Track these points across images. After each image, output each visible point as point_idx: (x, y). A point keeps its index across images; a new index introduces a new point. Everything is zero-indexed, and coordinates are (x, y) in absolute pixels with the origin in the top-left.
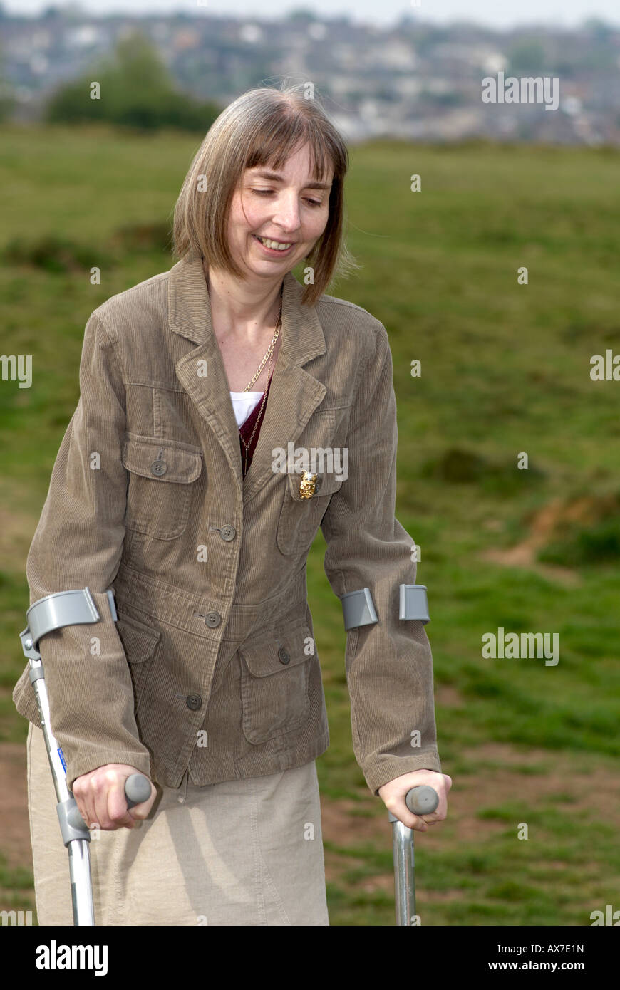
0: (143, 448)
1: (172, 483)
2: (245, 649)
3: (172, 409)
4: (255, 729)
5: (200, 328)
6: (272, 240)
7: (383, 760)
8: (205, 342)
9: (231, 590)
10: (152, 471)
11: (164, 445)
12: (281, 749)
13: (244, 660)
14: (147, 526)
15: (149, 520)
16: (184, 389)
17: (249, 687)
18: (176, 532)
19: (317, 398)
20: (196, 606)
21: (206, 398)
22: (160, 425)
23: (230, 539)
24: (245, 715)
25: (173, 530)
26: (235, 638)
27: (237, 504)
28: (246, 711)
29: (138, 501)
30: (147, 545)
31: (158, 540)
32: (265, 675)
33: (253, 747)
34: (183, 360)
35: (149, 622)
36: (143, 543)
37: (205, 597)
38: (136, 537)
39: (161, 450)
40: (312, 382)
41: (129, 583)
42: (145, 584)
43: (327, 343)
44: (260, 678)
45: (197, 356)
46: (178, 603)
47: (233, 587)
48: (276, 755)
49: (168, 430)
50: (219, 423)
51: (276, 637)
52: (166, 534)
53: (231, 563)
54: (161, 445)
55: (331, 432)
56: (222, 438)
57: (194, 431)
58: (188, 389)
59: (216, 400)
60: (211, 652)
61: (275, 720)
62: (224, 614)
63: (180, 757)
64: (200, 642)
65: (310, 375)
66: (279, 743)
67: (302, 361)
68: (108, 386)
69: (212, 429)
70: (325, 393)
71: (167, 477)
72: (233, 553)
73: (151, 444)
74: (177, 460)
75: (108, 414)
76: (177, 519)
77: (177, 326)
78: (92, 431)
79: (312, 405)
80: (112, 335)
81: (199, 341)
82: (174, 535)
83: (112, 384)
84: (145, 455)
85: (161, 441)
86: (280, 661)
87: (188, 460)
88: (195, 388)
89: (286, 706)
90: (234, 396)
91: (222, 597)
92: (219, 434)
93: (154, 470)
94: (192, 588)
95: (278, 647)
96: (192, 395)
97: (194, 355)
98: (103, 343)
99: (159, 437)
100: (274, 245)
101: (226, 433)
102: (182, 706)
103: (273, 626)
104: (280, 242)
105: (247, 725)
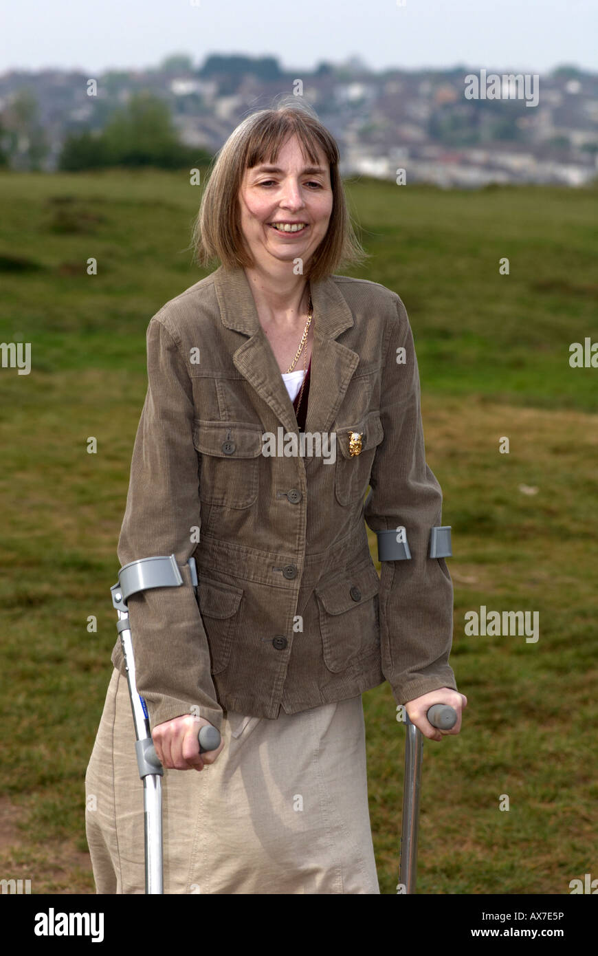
0: (213, 431)
1: (241, 459)
2: (321, 591)
3: (233, 395)
4: (336, 659)
5: (250, 322)
6: (284, 223)
7: (413, 679)
8: (255, 333)
9: (303, 545)
10: (222, 451)
11: (231, 427)
12: (358, 675)
13: (320, 601)
14: (223, 499)
15: (225, 493)
16: (241, 376)
17: (327, 624)
18: (249, 501)
19: (352, 366)
20: (273, 563)
21: (263, 382)
22: (224, 410)
23: (296, 502)
24: (325, 648)
25: (246, 499)
26: (309, 584)
27: (300, 470)
28: (326, 645)
29: (213, 479)
30: (226, 514)
31: (235, 510)
32: (340, 613)
33: (335, 675)
34: (239, 351)
35: (232, 581)
36: (222, 514)
37: (280, 554)
38: (213, 509)
39: (228, 431)
40: (346, 352)
41: (210, 551)
42: (224, 549)
43: (354, 317)
44: (336, 616)
45: (250, 347)
46: (258, 562)
47: (305, 542)
48: (355, 680)
49: (233, 413)
50: (277, 402)
51: (347, 578)
52: (241, 504)
53: (301, 522)
54: (228, 427)
55: (369, 394)
56: (281, 415)
57: (255, 412)
58: (247, 376)
59: (272, 383)
60: (292, 599)
61: (351, 651)
62: (299, 566)
63: (273, 691)
64: (280, 592)
65: (344, 347)
66: (356, 669)
67: (335, 334)
68: (176, 381)
69: (272, 408)
70: (358, 360)
71: (236, 453)
72: (301, 514)
73: (219, 427)
74: (243, 438)
75: (178, 407)
76: (249, 490)
77: (230, 323)
78: (166, 422)
79: (348, 373)
80: (175, 336)
81: (250, 333)
82: (248, 504)
83: (179, 379)
84: (215, 437)
85: (227, 423)
86: (353, 599)
87: (252, 437)
88: (253, 375)
89: (360, 637)
90: (286, 377)
91: (295, 552)
92: (279, 412)
93: (224, 448)
94: (268, 548)
95: (350, 587)
96: (250, 381)
97: (248, 346)
98: (168, 344)
99: (225, 421)
100: (287, 227)
101: (284, 411)
102: (269, 647)
103: (345, 569)
104: (291, 223)
105: (328, 657)
